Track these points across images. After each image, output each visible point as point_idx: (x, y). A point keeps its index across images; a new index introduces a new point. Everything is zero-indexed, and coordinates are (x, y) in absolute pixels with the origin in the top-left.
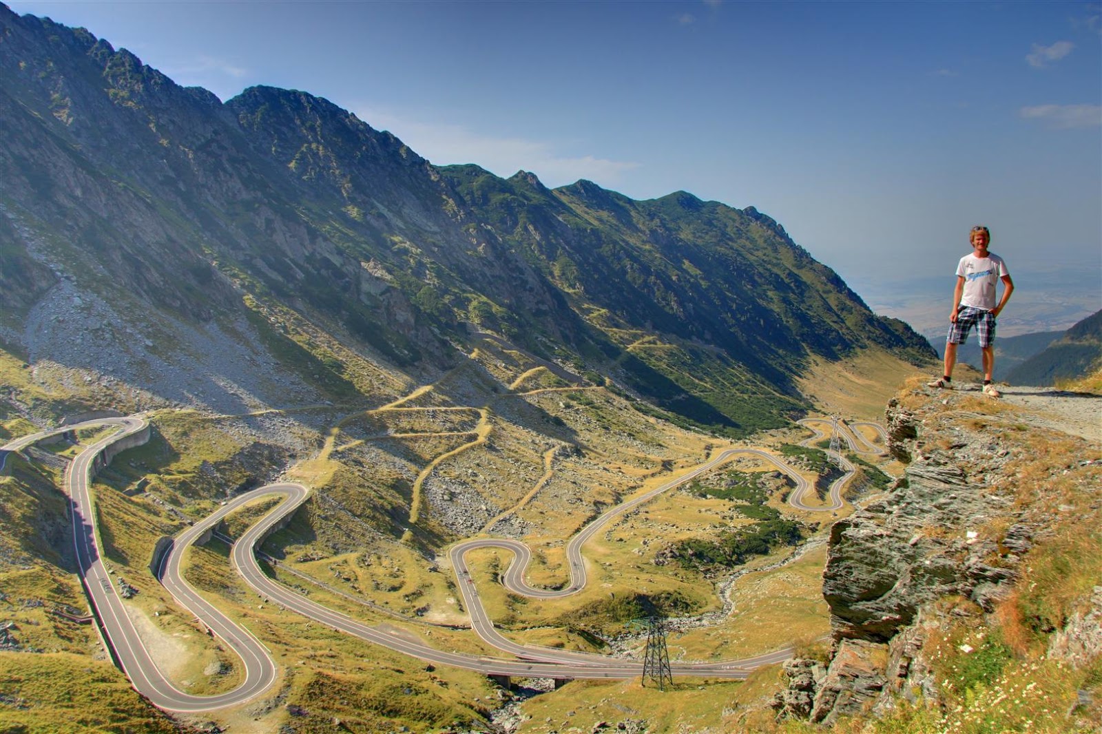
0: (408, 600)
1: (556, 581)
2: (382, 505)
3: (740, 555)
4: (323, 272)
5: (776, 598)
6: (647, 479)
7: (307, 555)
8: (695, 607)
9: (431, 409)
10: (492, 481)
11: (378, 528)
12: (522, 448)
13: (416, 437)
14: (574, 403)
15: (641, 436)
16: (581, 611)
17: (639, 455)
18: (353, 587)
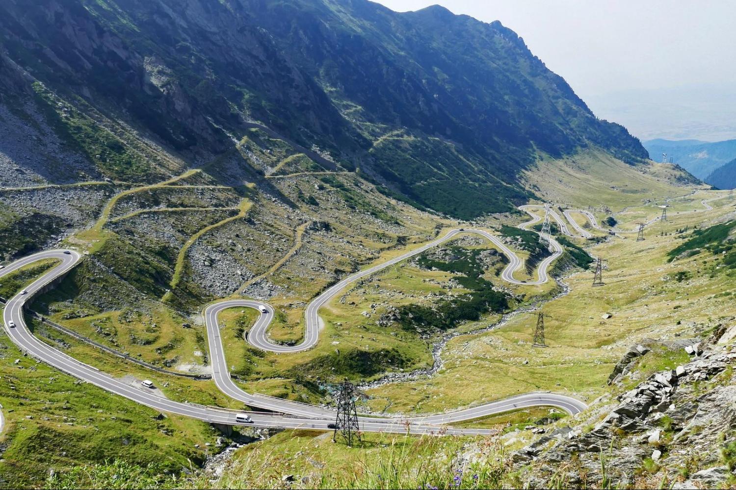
0: (160, 353)
1: (292, 338)
2: (148, 270)
3: (453, 320)
4: (110, 64)
5: (478, 359)
6: (384, 252)
7: (73, 313)
8: (409, 364)
9: (201, 187)
10: (249, 250)
11: (141, 289)
12: (278, 222)
13: (185, 211)
14: (327, 185)
15: (382, 215)
16: (310, 364)
17: (378, 231)
18: (112, 341)
